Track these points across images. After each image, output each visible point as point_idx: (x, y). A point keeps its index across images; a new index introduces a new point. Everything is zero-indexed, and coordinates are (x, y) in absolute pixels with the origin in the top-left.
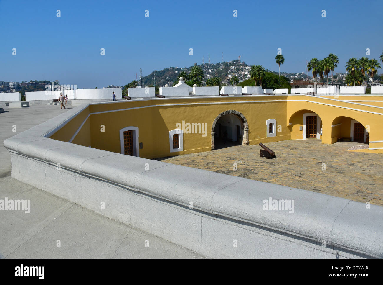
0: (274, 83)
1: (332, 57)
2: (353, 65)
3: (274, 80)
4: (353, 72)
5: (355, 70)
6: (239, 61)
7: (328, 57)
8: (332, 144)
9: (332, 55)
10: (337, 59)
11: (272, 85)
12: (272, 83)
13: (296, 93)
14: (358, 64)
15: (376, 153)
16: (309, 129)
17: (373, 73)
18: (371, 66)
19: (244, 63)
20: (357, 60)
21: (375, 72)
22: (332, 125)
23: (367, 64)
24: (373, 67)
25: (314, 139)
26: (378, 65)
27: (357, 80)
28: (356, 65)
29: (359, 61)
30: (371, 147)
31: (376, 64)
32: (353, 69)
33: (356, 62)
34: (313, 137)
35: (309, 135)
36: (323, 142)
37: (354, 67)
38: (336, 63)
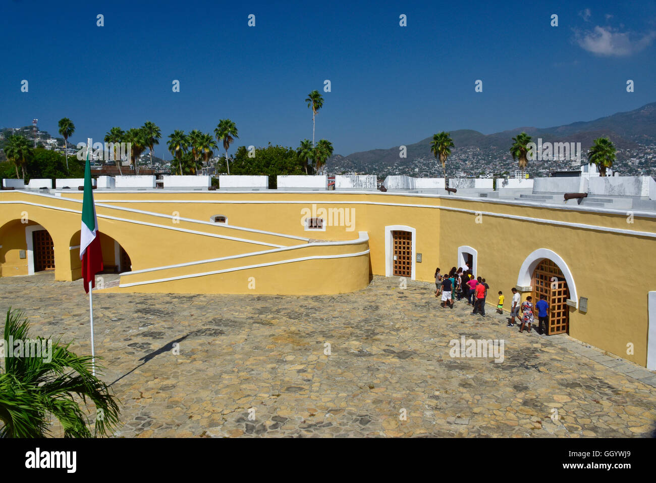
0: (54, 168)
1: (150, 128)
2: (178, 143)
3: (54, 164)
4: (179, 153)
5: (180, 149)
6: (35, 129)
7: (144, 127)
8: (74, 280)
9: (150, 124)
10: (159, 132)
11: (50, 172)
12: (50, 168)
13: (64, 188)
14: (186, 141)
15: (131, 292)
16: (42, 253)
17: (207, 155)
18: (204, 144)
19: (46, 133)
20: (184, 134)
21: (210, 154)
22: (70, 246)
23: (199, 141)
24: (206, 147)
25: (51, 272)
26: (214, 143)
27: (189, 167)
28: (183, 142)
29: (188, 136)
30: (123, 283)
31: (210, 142)
32: (178, 148)
33: (182, 137)
34: (51, 268)
35: (42, 267)
36: (57, 277)
37: (180, 145)
38: (157, 136)
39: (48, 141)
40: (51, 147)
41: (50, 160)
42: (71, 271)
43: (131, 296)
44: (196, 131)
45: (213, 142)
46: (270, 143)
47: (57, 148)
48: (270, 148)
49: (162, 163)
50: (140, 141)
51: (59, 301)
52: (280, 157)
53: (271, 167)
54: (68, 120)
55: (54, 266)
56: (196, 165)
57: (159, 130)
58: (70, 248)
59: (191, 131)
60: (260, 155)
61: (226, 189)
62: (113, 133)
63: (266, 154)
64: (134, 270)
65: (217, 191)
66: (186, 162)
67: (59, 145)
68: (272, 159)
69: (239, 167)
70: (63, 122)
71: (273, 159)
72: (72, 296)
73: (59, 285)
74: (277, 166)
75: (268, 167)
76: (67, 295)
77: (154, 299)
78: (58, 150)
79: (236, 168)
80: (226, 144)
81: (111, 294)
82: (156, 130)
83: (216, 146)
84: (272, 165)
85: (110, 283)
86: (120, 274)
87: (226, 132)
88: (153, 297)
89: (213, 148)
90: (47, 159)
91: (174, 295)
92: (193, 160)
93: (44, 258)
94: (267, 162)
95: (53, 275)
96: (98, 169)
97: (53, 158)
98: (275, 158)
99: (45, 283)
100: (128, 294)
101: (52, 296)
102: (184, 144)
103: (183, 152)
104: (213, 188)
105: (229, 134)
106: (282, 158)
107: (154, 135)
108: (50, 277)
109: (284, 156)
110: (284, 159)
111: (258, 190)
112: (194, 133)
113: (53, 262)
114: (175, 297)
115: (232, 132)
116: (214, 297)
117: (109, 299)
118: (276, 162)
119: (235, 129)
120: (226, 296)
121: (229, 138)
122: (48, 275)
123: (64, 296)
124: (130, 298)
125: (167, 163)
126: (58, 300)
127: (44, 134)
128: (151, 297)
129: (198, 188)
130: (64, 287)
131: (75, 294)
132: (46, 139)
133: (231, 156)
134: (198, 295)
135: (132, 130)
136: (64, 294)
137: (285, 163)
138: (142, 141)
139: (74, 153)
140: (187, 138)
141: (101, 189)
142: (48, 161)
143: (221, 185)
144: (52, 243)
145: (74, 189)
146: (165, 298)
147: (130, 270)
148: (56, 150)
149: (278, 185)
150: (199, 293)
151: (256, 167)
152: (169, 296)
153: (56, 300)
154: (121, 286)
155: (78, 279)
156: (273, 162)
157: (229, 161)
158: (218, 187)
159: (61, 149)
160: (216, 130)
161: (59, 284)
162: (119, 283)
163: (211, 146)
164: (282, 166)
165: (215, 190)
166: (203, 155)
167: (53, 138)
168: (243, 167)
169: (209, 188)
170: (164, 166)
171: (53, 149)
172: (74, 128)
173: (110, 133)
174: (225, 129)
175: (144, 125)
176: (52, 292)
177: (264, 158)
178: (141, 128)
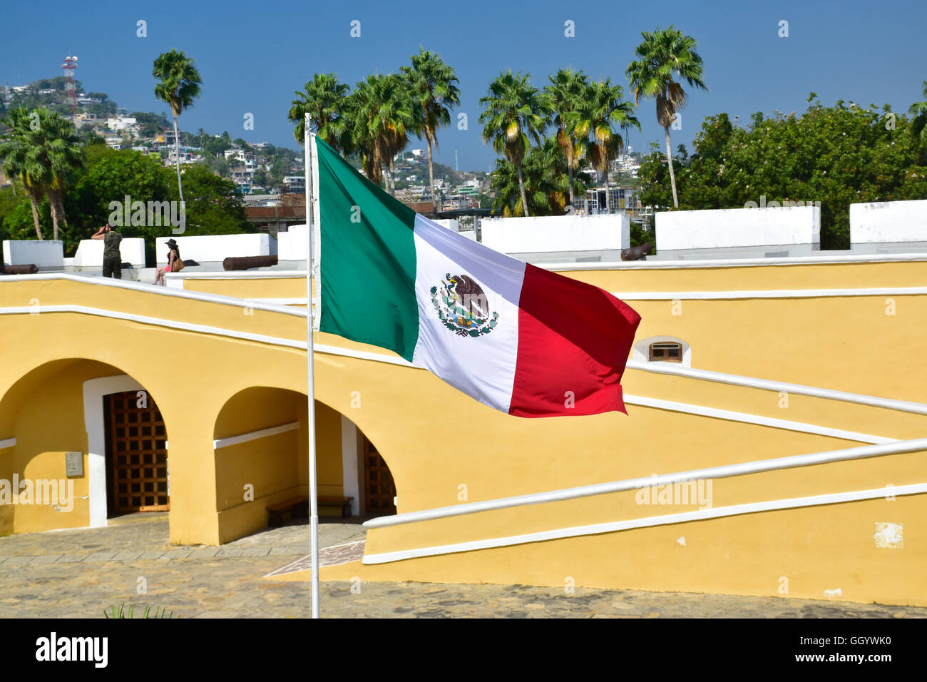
1: (428, 72)
2: (512, 115)
4: (515, 147)
5: (519, 134)
6: (69, 87)
7: (408, 71)
8: (224, 541)
10: (453, 83)
14: (539, 107)
15: (398, 579)
16: (129, 461)
17: (603, 149)
18: (596, 114)
19: (103, 97)
20: (529, 85)
21: (615, 145)
22: (215, 438)
23: (578, 102)
24: (603, 122)
25: (154, 519)
26: (626, 110)
27: (548, 188)
28: (526, 110)
29: (546, 90)
30: (374, 550)
31: (614, 107)
32: (512, 132)
33: (527, 98)
34: (156, 507)
35: (130, 501)
36: (176, 534)
37: (517, 120)
38: (447, 99)
39: (112, 123)
40: (120, 140)
41: (131, 182)
42: (216, 515)
43: (400, 592)
44: (571, 73)
45: (622, 108)
46: (813, 95)
47: (138, 144)
48: (816, 114)
49: (454, 181)
50: (399, 112)
51: (187, 607)
52: (849, 142)
53: (819, 176)
54: (181, 58)
55: (164, 500)
56: (571, 183)
57: (454, 79)
58: (214, 444)
59: (554, 75)
60: (778, 140)
61: (679, 253)
62: (313, 93)
63: (798, 135)
64: (405, 512)
65: (650, 262)
66: (535, 175)
67: (143, 134)
68: (821, 149)
69: (708, 183)
70: (168, 64)
71: (826, 150)
72: (222, 589)
73: (182, 557)
74: (840, 172)
75: (806, 178)
76: (208, 586)
77: (471, 603)
78: (140, 148)
79: (697, 186)
80: (664, 107)
81: (338, 584)
82: (446, 75)
83: (634, 120)
84: (822, 169)
85: (333, 551)
86: (366, 524)
87: (664, 70)
88: (467, 597)
89: (623, 126)
90: (122, 179)
91: (529, 592)
92: (560, 168)
93: (136, 474)
94: (801, 160)
95: (165, 527)
96: (270, 204)
97: (138, 176)
98: (831, 145)
99: (140, 553)
100: (390, 584)
101: (168, 590)
102: (531, 117)
103: (530, 142)
104: (638, 251)
105: (676, 77)
106: (857, 145)
107: (439, 92)
108: (153, 531)
109: (863, 139)
110: (863, 148)
111: (785, 254)
112: (562, 78)
113: (164, 487)
114: (535, 599)
115: (684, 70)
116: (657, 600)
117: (333, 600)
118: (837, 158)
119: (696, 58)
120: (696, 598)
121: (675, 89)
122: (146, 527)
123: (200, 590)
124: (396, 597)
125: (468, 178)
126: (183, 603)
127: (98, 101)
128: (461, 595)
129: (592, 255)
130: (198, 562)
131: (232, 584)
132: (106, 118)
133: (682, 149)
134: (606, 592)
135: (373, 81)
136: (200, 585)
137: (868, 159)
138: (406, 114)
139: (188, 158)
140: (540, 96)
141: (293, 265)
142: (125, 185)
143: (661, 243)
144: (161, 430)
145: (210, 266)
146: (504, 599)
147: (392, 511)
148: (136, 149)
149: (855, 237)
150: (609, 589)
151: (767, 180)
152: (514, 594)
153: (178, 602)
154: (368, 558)
155: (235, 540)
156: (824, 159)
157: (677, 166)
158: (651, 251)
159: (150, 145)
160: (634, 67)
161: (182, 554)
162: (360, 551)
163: (617, 118)
164: (858, 172)
165: (642, 257)
166: (593, 150)
167: (124, 113)
168: (723, 183)
169: (624, 252)
170: (459, 189)
171: (126, 145)
172: (199, 81)
173: (305, 92)
174: (662, 60)
175: (410, 65)
176: (163, 580)
177: (791, 149)
178: (398, 72)
